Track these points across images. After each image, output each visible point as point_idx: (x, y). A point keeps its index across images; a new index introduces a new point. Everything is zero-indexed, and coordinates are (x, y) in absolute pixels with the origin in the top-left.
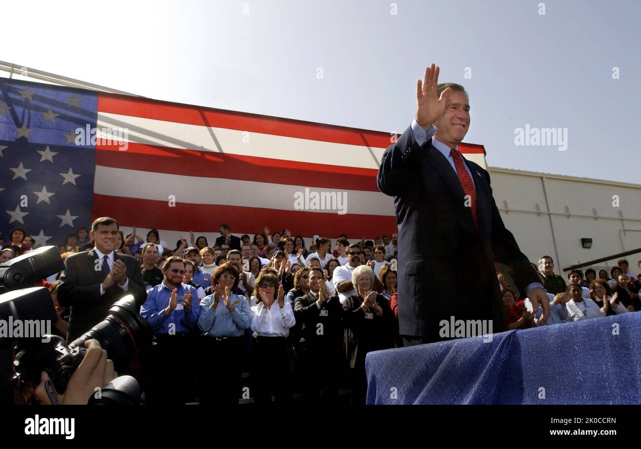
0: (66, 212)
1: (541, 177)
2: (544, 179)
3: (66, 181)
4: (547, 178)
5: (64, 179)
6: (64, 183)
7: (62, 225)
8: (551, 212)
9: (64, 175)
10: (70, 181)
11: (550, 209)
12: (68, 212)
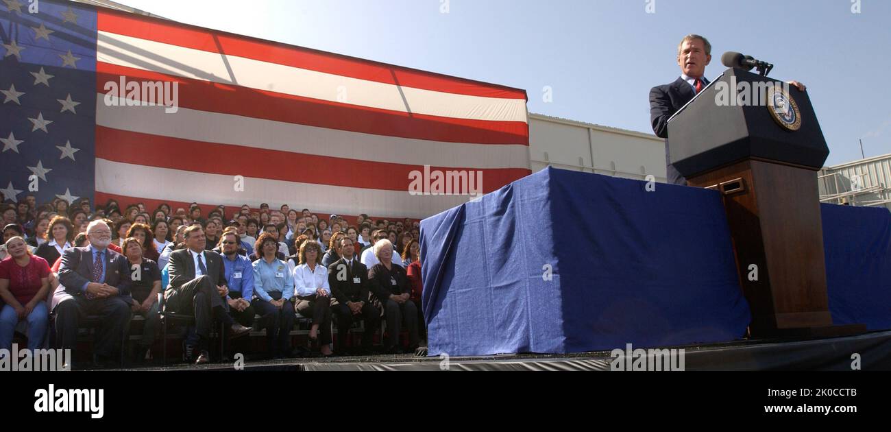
0: (66, 143)
1: (588, 128)
2: (591, 130)
3: (64, 109)
4: (594, 129)
5: (63, 106)
6: (62, 111)
7: (62, 157)
8: (595, 167)
9: (63, 102)
10: (69, 108)
11: (594, 165)
12: (68, 144)
